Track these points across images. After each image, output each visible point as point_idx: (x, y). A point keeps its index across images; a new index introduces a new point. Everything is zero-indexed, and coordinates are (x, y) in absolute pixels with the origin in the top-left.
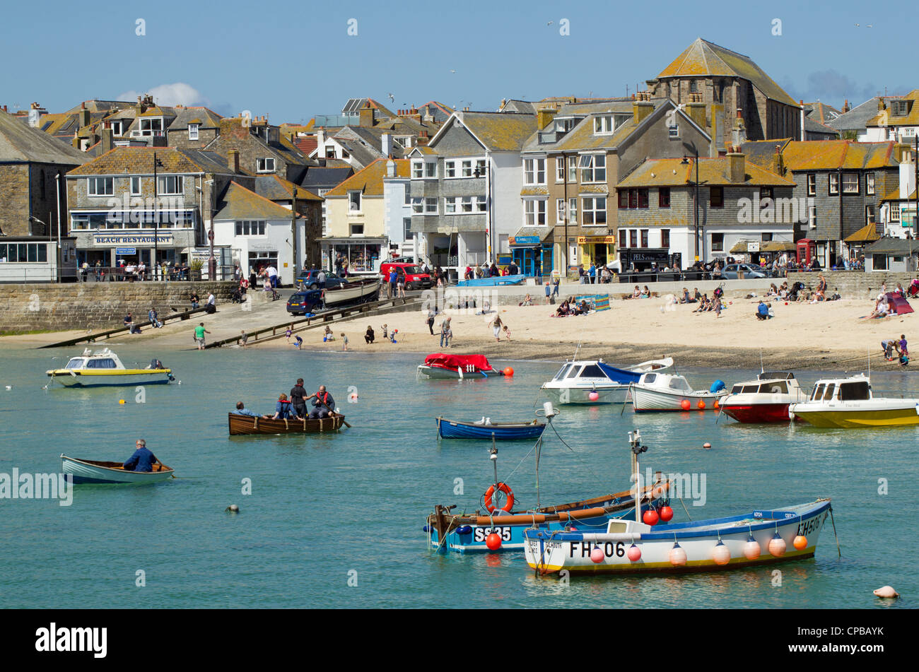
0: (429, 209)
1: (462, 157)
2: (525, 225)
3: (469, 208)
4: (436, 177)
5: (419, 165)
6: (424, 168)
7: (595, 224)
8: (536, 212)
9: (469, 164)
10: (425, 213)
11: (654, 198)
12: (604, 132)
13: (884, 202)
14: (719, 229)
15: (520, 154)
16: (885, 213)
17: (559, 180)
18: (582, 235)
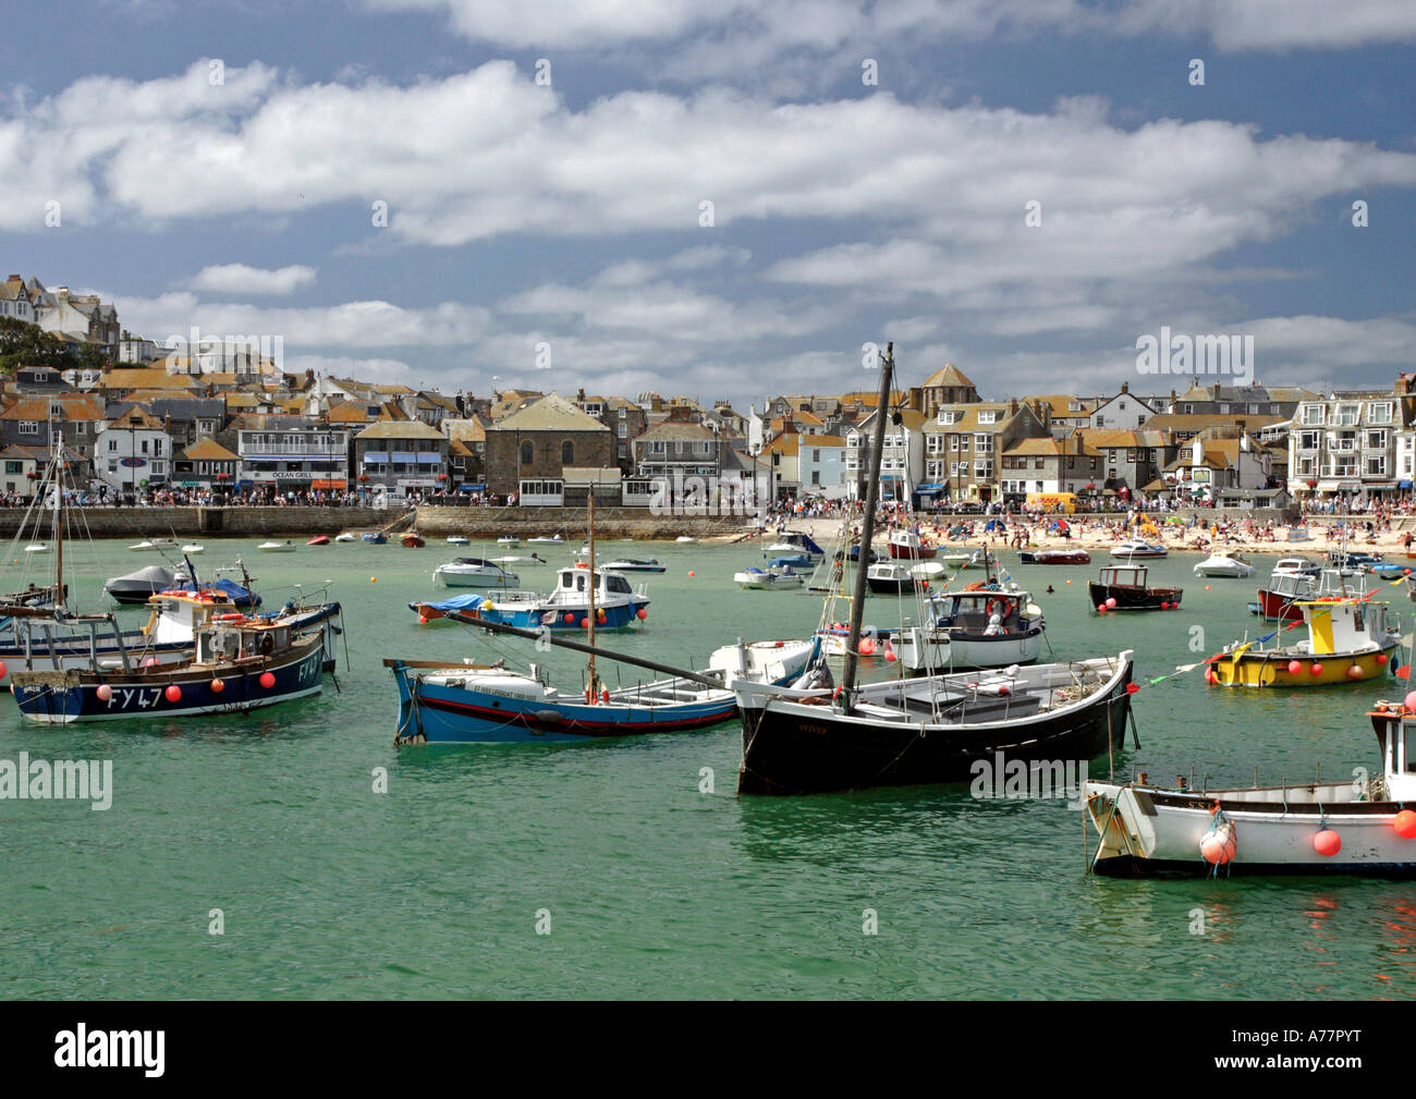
2: (928, 476)
6: (857, 441)
7: (986, 477)
8: (937, 469)
9: (889, 439)
11: (1031, 464)
12: (986, 422)
13: (1179, 467)
14: (1072, 481)
15: (924, 434)
16: (1180, 473)
17: (953, 450)
18: (973, 483)
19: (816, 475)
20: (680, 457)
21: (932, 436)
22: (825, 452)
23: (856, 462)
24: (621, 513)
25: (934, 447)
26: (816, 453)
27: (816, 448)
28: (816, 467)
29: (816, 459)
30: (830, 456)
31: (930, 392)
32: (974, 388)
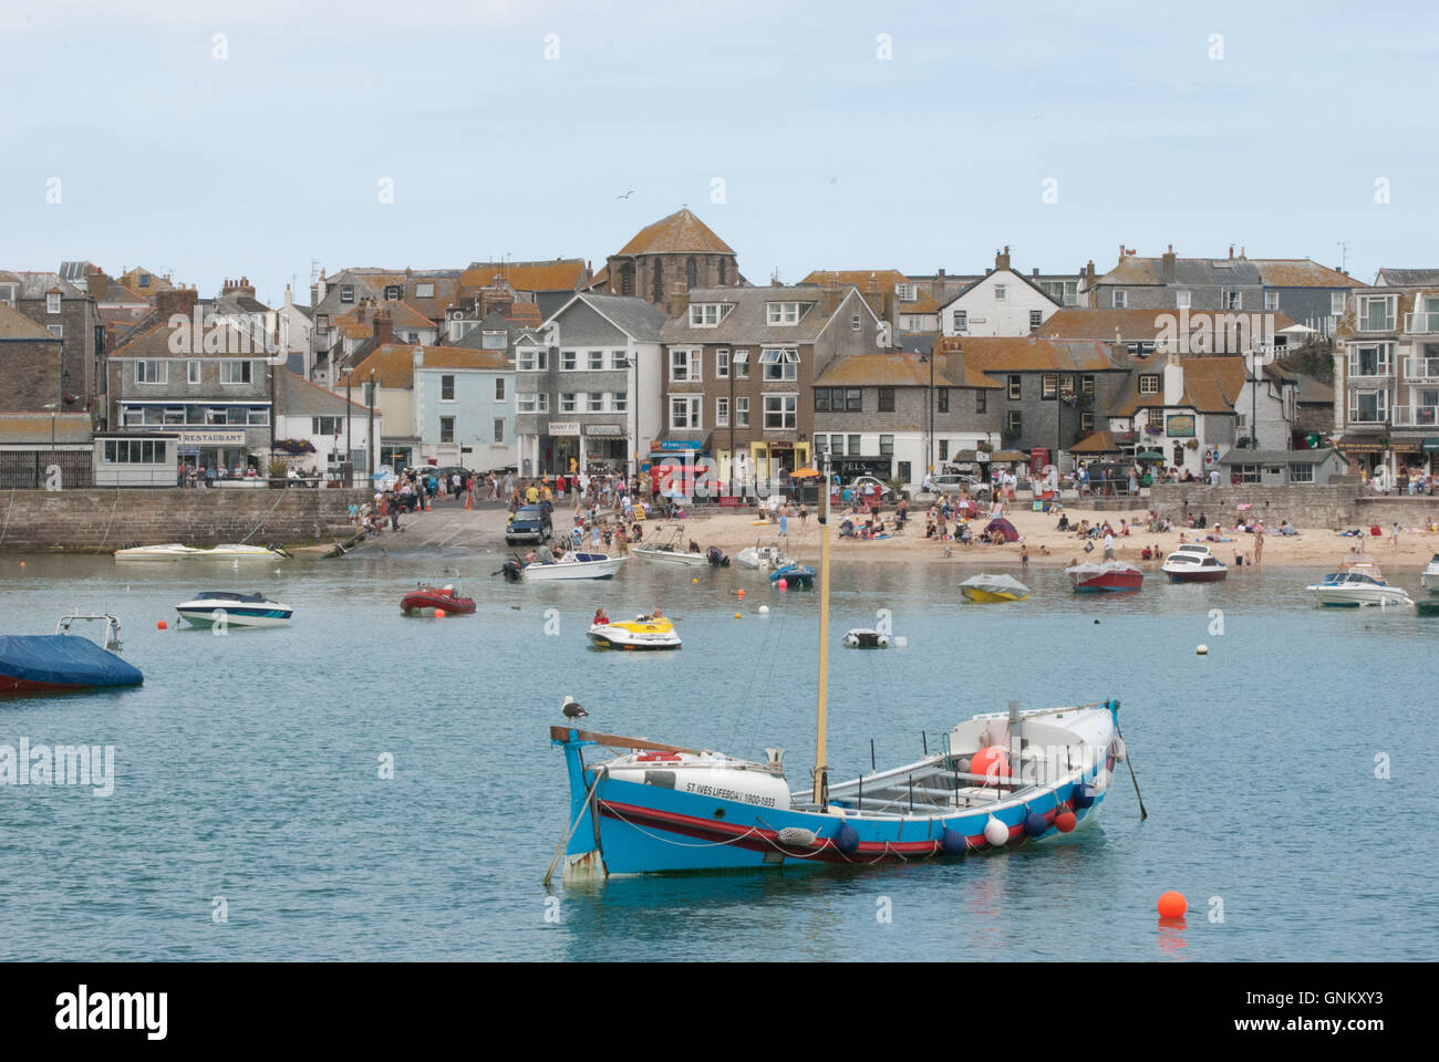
0: (541, 407)
1: (589, 344)
2: (672, 427)
3: (598, 406)
4: (547, 369)
5: (528, 355)
6: (536, 358)
7: (783, 427)
8: (690, 413)
9: (598, 355)
10: (537, 411)
11: (871, 401)
12: (783, 322)
13: (1140, 408)
14: (944, 436)
15: (663, 346)
16: (1141, 420)
17: (719, 376)
18: (759, 439)
19: (448, 424)
20: (197, 391)
21: (680, 349)
22: (464, 382)
23: (535, 399)
24: (96, 499)
25: (684, 371)
26: (448, 382)
27: (448, 371)
28: (448, 408)
29: (448, 392)
30: (474, 387)
31: (651, 264)
32: (732, 257)
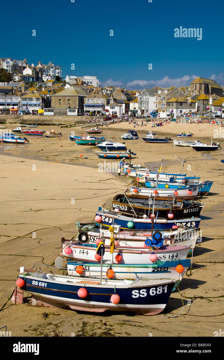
0: (140, 105)
1: (145, 96)
2: (154, 108)
3: (146, 105)
4: (142, 100)
5: (139, 98)
6: (140, 98)
8: (156, 106)
9: (146, 98)
10: (140, 106)
11: (171, 104)
12: (166, 93)
14: (181, 110)
20: (95, 103)
